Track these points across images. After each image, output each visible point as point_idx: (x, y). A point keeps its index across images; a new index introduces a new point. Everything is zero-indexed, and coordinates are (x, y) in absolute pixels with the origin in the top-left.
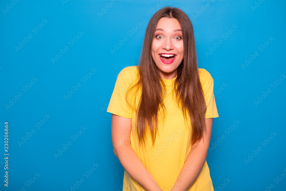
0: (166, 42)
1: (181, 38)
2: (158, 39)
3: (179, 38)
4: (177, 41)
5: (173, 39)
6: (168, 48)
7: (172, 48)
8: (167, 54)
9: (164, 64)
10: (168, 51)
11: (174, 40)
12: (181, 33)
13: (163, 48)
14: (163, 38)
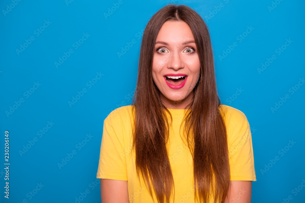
0: (173, 58)
1: (194, 50)
2: (160, 54)
3: (192, 51)
4: (188, 54)
5: (182, 52)
6: (176, 66)
7: (182, 67)
8: (175, 75)
10: (176, 70)
11: (184, 54)
12: (194, 45)
13: (169, 66)
14: (168, 52)
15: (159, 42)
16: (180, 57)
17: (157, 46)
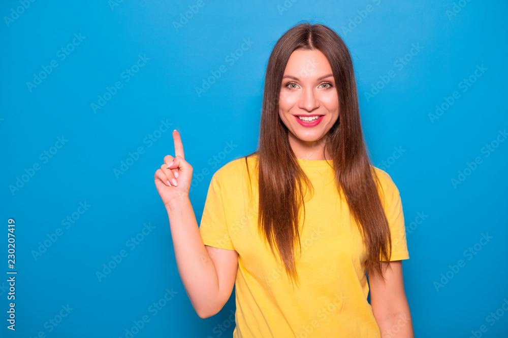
0: (304, 94)
1: (331, 86)
2: (290, 89)
3: (329, 86)
4: (324, 90)
5: (316, 88)
6: (310, 106)
7: (317, 106)
8: (308, 116)
9: (304, 128)
10: (310, 112)
11: (319, 90)
12: (332, 79)
13: (301, 106)
14: (300, 88)
15: (289, 77)
16: (313, 94)
17: (285, 80)
